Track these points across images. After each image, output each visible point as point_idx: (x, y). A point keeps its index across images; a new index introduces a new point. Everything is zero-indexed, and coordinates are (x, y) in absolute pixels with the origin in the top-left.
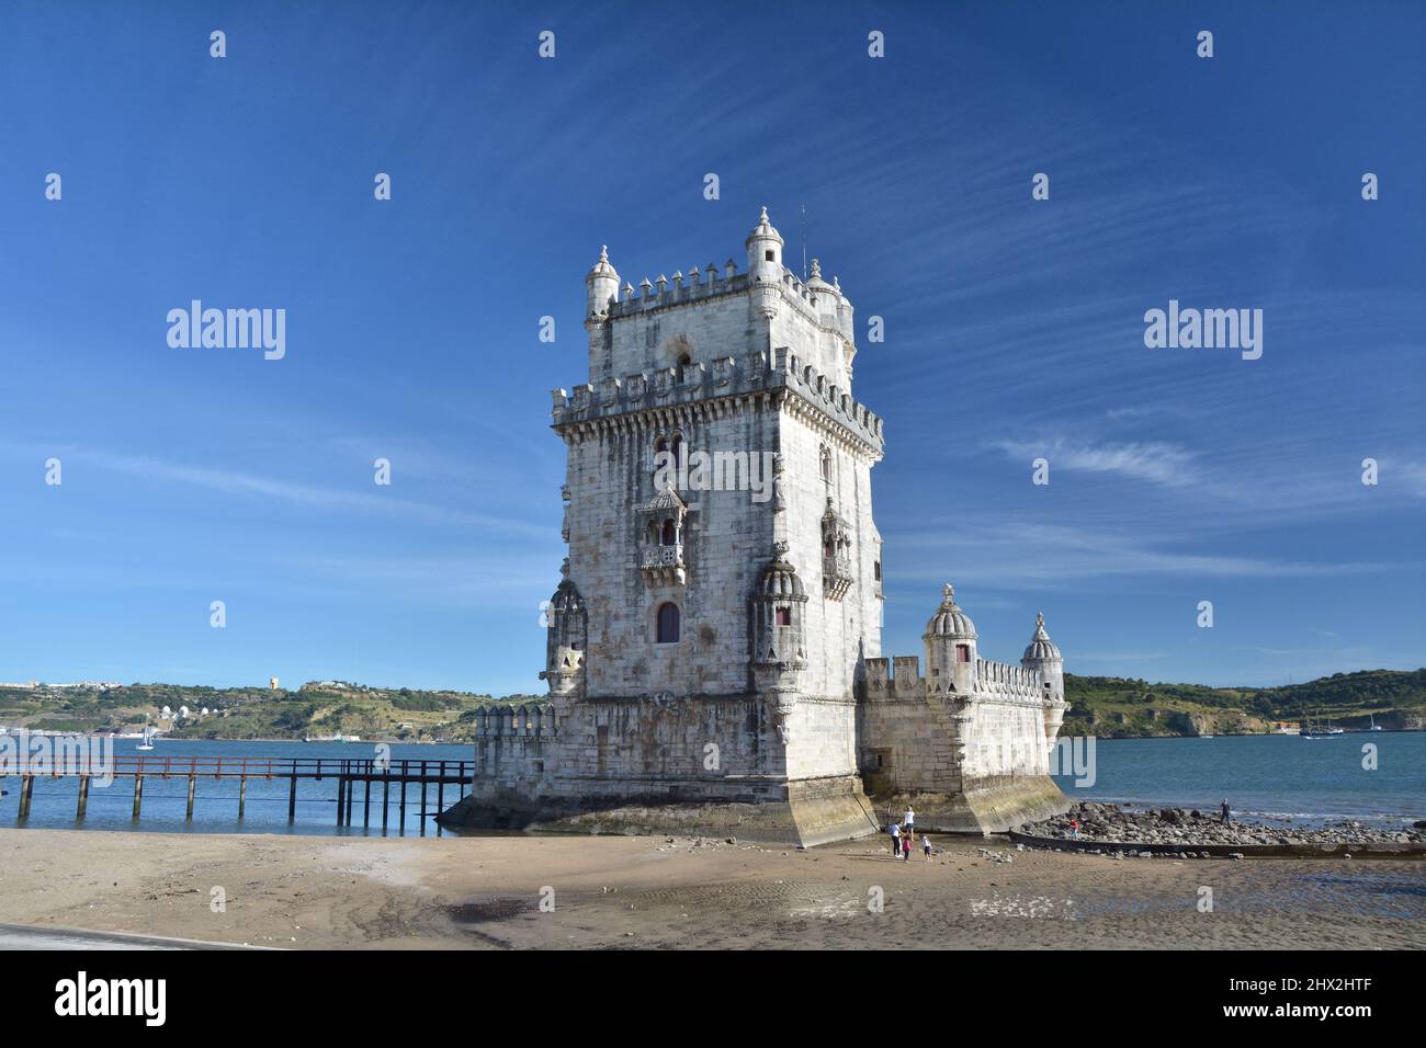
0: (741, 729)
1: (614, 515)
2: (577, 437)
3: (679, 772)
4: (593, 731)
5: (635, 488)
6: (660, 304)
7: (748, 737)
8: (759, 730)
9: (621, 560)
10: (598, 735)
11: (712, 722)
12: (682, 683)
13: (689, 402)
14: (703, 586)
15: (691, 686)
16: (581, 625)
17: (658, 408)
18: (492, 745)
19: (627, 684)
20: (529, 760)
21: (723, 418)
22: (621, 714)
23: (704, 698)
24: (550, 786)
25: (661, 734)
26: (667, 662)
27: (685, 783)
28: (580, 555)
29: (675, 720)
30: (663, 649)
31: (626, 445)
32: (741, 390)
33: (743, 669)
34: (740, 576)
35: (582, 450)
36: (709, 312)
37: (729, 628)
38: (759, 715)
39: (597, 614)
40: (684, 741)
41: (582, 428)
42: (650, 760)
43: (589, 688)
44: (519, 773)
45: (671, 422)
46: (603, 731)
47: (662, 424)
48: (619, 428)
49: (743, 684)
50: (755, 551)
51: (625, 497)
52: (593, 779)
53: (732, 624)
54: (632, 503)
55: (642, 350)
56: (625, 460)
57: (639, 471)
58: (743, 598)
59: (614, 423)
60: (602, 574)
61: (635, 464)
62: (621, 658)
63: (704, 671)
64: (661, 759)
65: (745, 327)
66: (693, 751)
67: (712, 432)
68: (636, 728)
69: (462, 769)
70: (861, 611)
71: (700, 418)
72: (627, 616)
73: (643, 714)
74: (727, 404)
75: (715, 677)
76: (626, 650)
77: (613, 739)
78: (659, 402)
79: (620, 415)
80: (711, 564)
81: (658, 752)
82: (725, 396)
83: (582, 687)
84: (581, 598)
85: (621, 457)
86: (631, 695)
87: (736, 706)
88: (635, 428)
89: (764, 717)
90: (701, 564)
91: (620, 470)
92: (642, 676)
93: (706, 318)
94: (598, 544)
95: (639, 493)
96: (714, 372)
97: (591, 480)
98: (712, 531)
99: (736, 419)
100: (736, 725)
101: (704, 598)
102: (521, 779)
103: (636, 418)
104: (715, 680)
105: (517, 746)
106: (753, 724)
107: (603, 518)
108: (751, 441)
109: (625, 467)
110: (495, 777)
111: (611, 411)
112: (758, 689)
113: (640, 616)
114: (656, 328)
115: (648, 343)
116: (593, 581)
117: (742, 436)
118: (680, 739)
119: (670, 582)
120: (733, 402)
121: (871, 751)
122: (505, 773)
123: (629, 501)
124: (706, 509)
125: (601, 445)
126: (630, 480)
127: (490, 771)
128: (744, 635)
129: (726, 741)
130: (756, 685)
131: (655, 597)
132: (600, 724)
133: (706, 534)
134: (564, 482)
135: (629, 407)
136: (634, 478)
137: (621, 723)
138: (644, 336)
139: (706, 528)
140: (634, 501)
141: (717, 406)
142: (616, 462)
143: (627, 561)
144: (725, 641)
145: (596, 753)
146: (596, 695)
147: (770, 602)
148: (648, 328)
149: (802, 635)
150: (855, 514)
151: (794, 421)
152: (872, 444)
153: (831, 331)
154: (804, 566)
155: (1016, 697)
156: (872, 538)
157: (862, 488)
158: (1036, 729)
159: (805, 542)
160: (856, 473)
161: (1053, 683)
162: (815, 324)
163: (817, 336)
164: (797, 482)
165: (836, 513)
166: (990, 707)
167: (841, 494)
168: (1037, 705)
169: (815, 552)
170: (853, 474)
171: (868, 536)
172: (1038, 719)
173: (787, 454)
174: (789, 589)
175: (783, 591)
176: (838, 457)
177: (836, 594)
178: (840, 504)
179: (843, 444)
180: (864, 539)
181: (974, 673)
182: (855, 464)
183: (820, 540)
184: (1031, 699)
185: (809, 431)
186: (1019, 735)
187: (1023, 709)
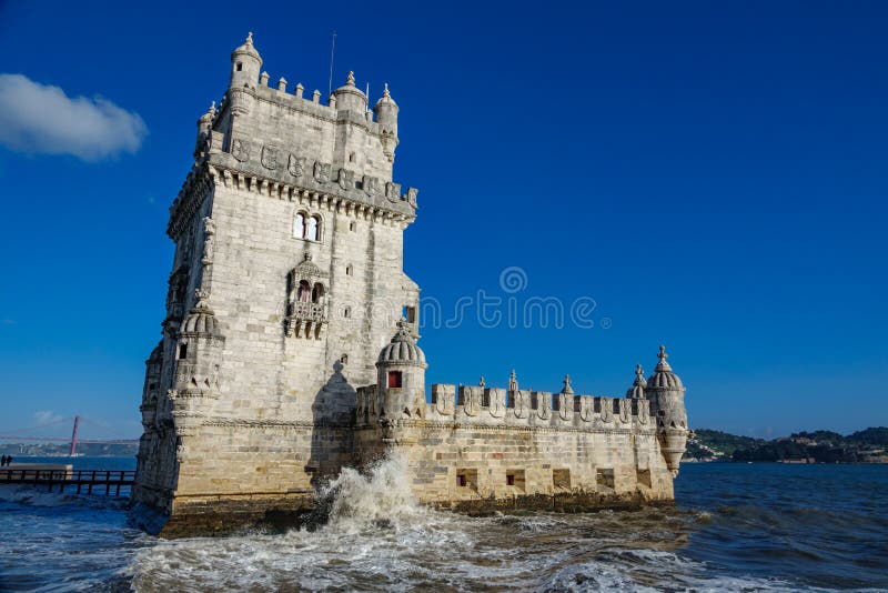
149: (199, 366)
150: (364, 267)
151: (245, 193)
152: (391, 208)
153: (344, 122)
154: (246, 310)
155: (576, 423)
156: (399, 287)
157: (384, 247)
158: (636, 455)
159: (250, 290)
160: (372, 234)
161: (668, 411)
162: (323, 119)
163: (329, 128)
164: (241, 242)
165: (312, 265)
166: (492, 432)
167: (337, 250)
168: (638, 431)
169: (272, 298)
170: (367, 236)
171: (391, 285)
172: (643, 446)
173: (225, 218)
174: (191, 328)
175: (186, 330)
176: (335, 221)
177: (302, 333)
178: (333, 259)
179: (342, 210)
180: (382, 287)
181: (406, 397)
182: (371, 227)
183: (285, 289)
184: (622, 426)
185: (276, 200)
186: (579, 460)
187: (597, 435)
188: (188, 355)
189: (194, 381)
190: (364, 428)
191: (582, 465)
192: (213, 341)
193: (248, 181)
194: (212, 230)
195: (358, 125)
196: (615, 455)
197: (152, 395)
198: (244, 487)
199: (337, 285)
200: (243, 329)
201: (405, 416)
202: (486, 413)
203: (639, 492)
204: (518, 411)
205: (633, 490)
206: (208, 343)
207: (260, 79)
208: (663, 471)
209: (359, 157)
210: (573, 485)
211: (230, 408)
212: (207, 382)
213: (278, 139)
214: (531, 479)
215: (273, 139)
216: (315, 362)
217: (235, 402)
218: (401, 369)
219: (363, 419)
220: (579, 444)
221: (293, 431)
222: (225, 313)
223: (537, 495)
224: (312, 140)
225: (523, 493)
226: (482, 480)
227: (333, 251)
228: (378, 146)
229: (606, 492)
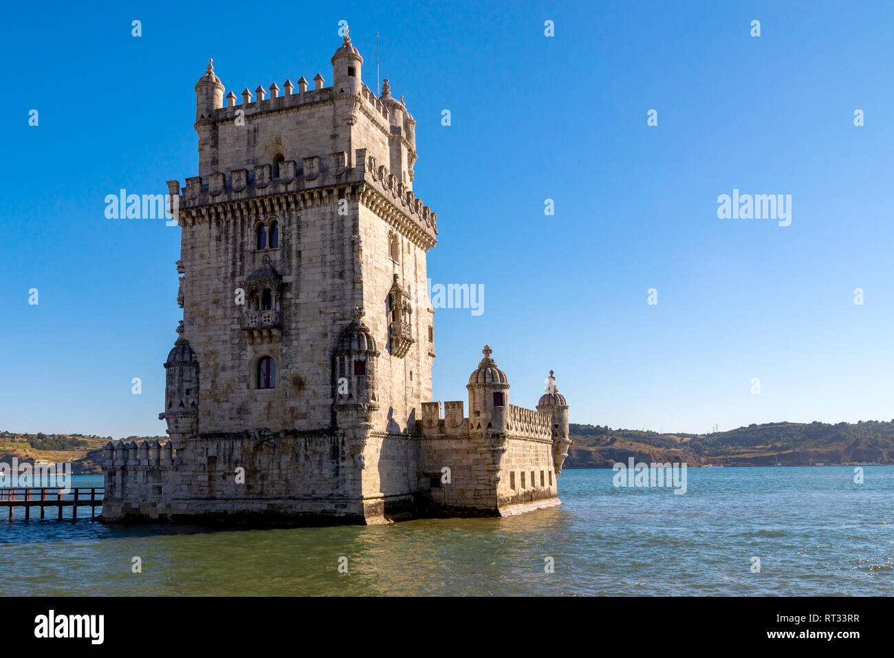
0: (325, 458)
1: (221, 285)
2: (189, 221)
3: (275, 492)
4: (204, 460)
5: (239, 263)
6: (259, 110)
7: (331, 464)
8: (340, 458)
9: (227, 322)
10: (208, 464)
11: (302, 452)
12: (278, 421)
13: (284, 193)
14: (295, 343)
15: (285, 423)
16: (194, 375)
17: (258, 197)
18: (119, 474)
19: (232, 422)
20: (150, 485)
21: (312, 206)
22: (227, 446)
23: (295, 434)
24: (168, 506)
25: (260, 462)
26: (265, 404)
27: (279, 502)
28: (193, 318)
29: (271, 451)
30: (262, 394)
31: (231, 228)
32: (327, 183)
33: (328, 410)
34: (325, 335)
35: (193, 232)
36: (301, 118)
37: (316, 377)
38: (340, 446)
39: (207, 366)
40: (279, 467)
41: (194, 213)
42: (251, 484)
43: (200, 426)
44: (142, 496)
45: (269, 209)
46: (212, 460)
47: (261, 210)
48: (225, 214)
49: (328, 421)
50: (338, 315)
51: (230, 270)
52: (204, 499)
53: (318, 374)
54: (236, 276)
55: (244, 149)
56: (230, 241)
57: (242, 250)
58: (328, 353)
59: (220, 209)
60: (211, 333)
61: (239, 244)
62: (227, 401)
63: (296, 412)
64: (260, 482)
65: (330, 132)
66: (287, 474)
67: (302, 218)
68: (240, 457)
69: (93, 494)
70: (418, 365)
71: (293, 206)
72: (233, 367)
73: (245, 447)
74: (316, 195)
75: (304, 416)
76: (231, 395)
77: (221, 466)
78: (259, 193)
79: (225, 203)
80: (301, 325)
81: (258, 476)
82: (314, 189)
83: (195, 425)
84: (194, 353)
85: (227, 239)
86: (235, 431)
87: (322, 439)
88: (238, 214)
89: (344, 448)
90: (293, 326)
91: (227, 249)
92: (245, 416)
93: (298, 123)
94: (207, 309)
95: (242, 268)
96: (305, 169)
97: (202, 256)
98: (302, 299)
99: (323, 208)
100: (321, 454)
101: (296, 353)
102: (144, 500)
103: (239, 205)
104: (305, 419)
105: (140, 474)
106: (335, 453)
107: (212, 288)
108: (335, 226)
109: (230, 246)
110: (122, 499)
111: (218, 200)
112: (339, 426)
113: (243, 367)
114: (255, 131)
115: (249, 144)
116: (204, 339)
117: (327, 222)
118: (276, 465)
119: (267, 340)
120: (320, 193)
121: (426, 475)
122: (130, 496)
123: (233, 275)
124: (298, 281)
125: (210, 228)
126: (234, 257)
127: (118, 495)
128: (329, 382)
129: (313, 467)
130: (338, 423)
131: (256, 352)
132: (210, 454)
133: (298, 301)
134: (179, 258)
135: (234, 196)
136: (238, 255)
137: (227, 453)
138: (246, 137)
139: (297, 297)
140: (238, 274)
141: (307, 196)
142: (223, 242)
143: (233, 323)
144: (313, 387)
145: (206, 478)
146: (207, 432)
147: (350, 356)
148: (249, 131)
149: (376, 383)
157: (420, 269)
159: (377, 309)
164: (371, 261)
169: (384, 317)
173: (364, 237)
174: (365, 345)
176: (402, 242)
177: (400, 352)
183: (388, 308)
189: (374, 397)
195: (406, 143)
209: (407, 177)
216: (402, 378)
218: (503, 390)
219: (436, 431)
222: (372, 329)
224: (382, 155)
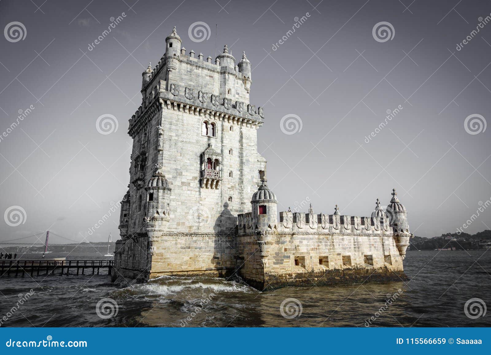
2: (133, 136)
7: (147, 252)
11: (142, 245)
15: (141, 229)
16: (128, 207)
30: (139, 214)
39: (132, 202)
50: (154, 169)
67: (152, 123)
72: (135, 202)
73: (134, 242)
76: (134, 216)
77: (130, 252)
80: (147, 177)
83: (127, 231)
84: (130, 197)
87: (146, 238)
88: (141, 128)
102: (118, 268)
116: (132, 189)
117: (156, 122)
125: (137, 138)
126: (140, 148)
129: (144, 253)
131: (139, 194)
133: (148, 165)
147: (147, 191)
149: (160, 205)
150: (238, 150)
151: (177, 112)
152: (251, 118)
153: (224, 73)
154: (181, 174)
155: (352, 231)
156: (256, 160)
157: (248, 139)
158: (383, 247)
159: (182, 163)
160: (241, 132)
161: (399, 224)
162: (214, 71)
163: (217, 76)
164: (176, 138)
165: (213, 150)
166: (311, 236)
167: (224, 142)
168: (384, 235)
169: (193, 168)
170: (239, 133)
171: (252, 159)
172: (386, 243)
173: (168, 126)
174: (155, 184)
175: (152, 185)
176: (222, 126)
177: (209, 186)
178: (222, 146)
179: (226, 120)
180: (248, 161)
181: (269, 219)
182: (241, 128)
183: (199, 162)
184: (376, 232)
185: (192, 116)
186: (355, 251)
187: (363, 237)
188: (154, 199)
189: (158, 213)
190: (244, 236)
191: (356, 253)
192: (166, 191)
193: (179, 106)
194: (162, 132)
195: (232, 74)
196: (373, 248)
197: (125, 220)
198: (184, 268)
199: (225, 160)
200: (180, 184)
201: (269, 229)
202: (308, 226)
203: (386, 267)
204: (323, 225)
205: (383, 266)
206: (164, 192)
207: (181, 51)
208: (397, 256)
209: (233, 91)
210: (353, 264)
211: (175, 226)
212: (164, 213)
213: (192, 83)
214: (332, 261)
215: (189, 83)
216: (216, 201)
217: (178, 223)
218: (265, 204)
219: (242, 231)
220: (355, 242)
221: (207, 238)
222: (171, 176)
223: (335, 269)
224: (209, 83)
225: (328, 269)
226: (307, 262)
227: (222, 142)
228: (241, 85)
229: (369, 267)
